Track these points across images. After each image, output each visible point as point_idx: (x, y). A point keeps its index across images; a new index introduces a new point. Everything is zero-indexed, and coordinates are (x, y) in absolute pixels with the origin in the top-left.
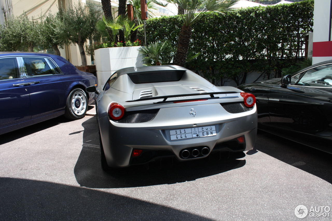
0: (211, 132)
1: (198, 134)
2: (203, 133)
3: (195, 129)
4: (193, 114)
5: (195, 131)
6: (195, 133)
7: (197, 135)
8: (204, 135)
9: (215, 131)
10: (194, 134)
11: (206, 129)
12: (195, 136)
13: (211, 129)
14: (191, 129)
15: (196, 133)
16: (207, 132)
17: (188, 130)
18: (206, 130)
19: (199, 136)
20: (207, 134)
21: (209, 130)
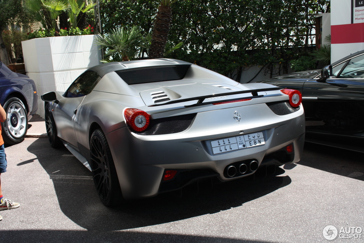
0: (259, 140)
1: (244, 144)
2: (251, 143)
3: (241, 138)
4: (237, 118)
5: (241, 141)
6: (240, 142)
7: (244, 146)
8: (251, 144)
9: (263, 139)
10: (240, 144)
11: (253, 137)
12: (241, 146)
13: (258, 136)
14: (235, 137)
15: (242, 142)
16: (254, 141)
17: (233, 140)
18: (253, 139)
19: (245, 147)
20: (255, 143)
21: (256, 138)
